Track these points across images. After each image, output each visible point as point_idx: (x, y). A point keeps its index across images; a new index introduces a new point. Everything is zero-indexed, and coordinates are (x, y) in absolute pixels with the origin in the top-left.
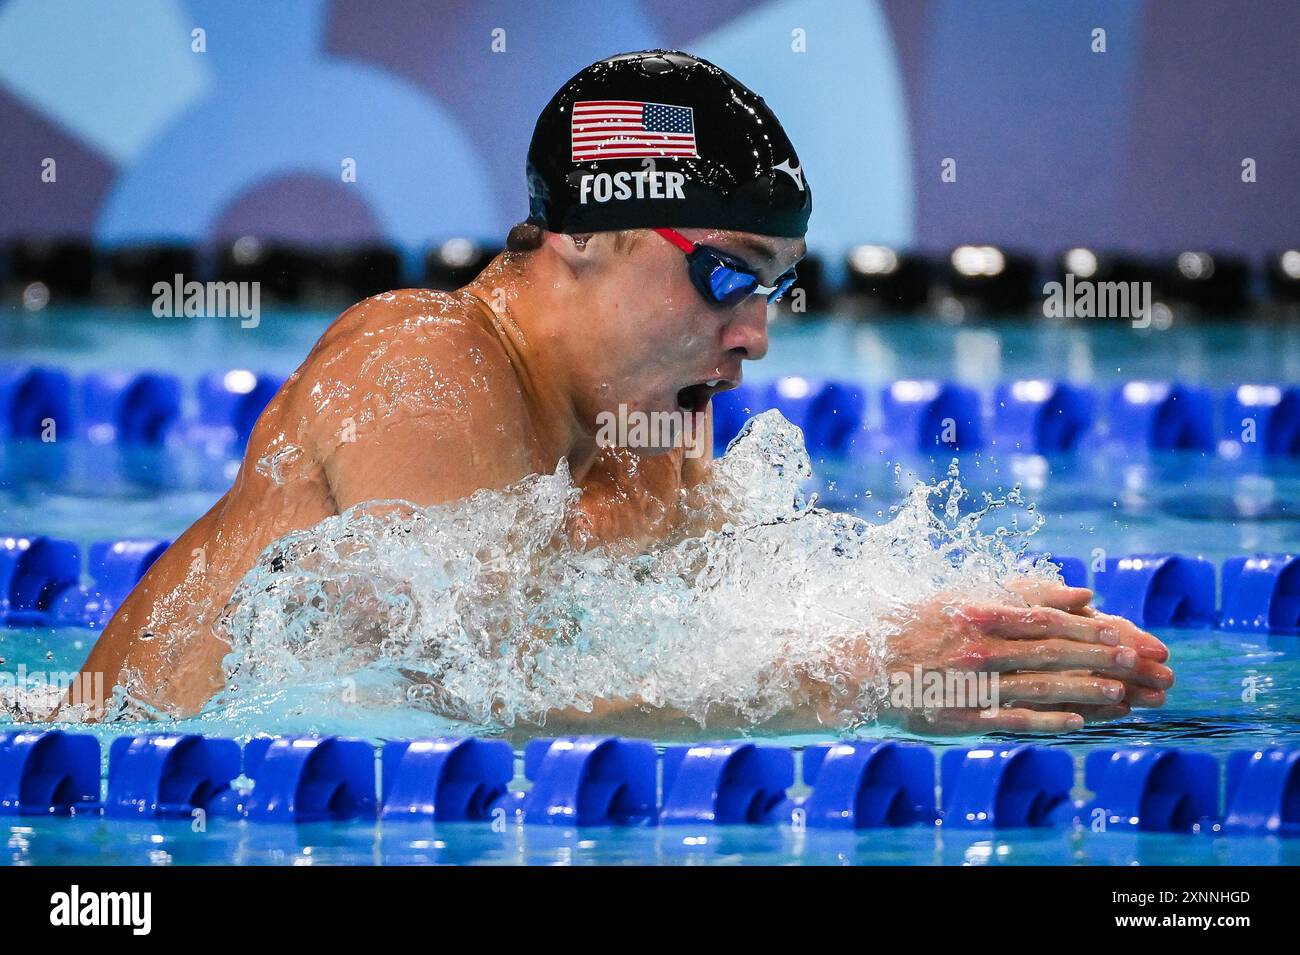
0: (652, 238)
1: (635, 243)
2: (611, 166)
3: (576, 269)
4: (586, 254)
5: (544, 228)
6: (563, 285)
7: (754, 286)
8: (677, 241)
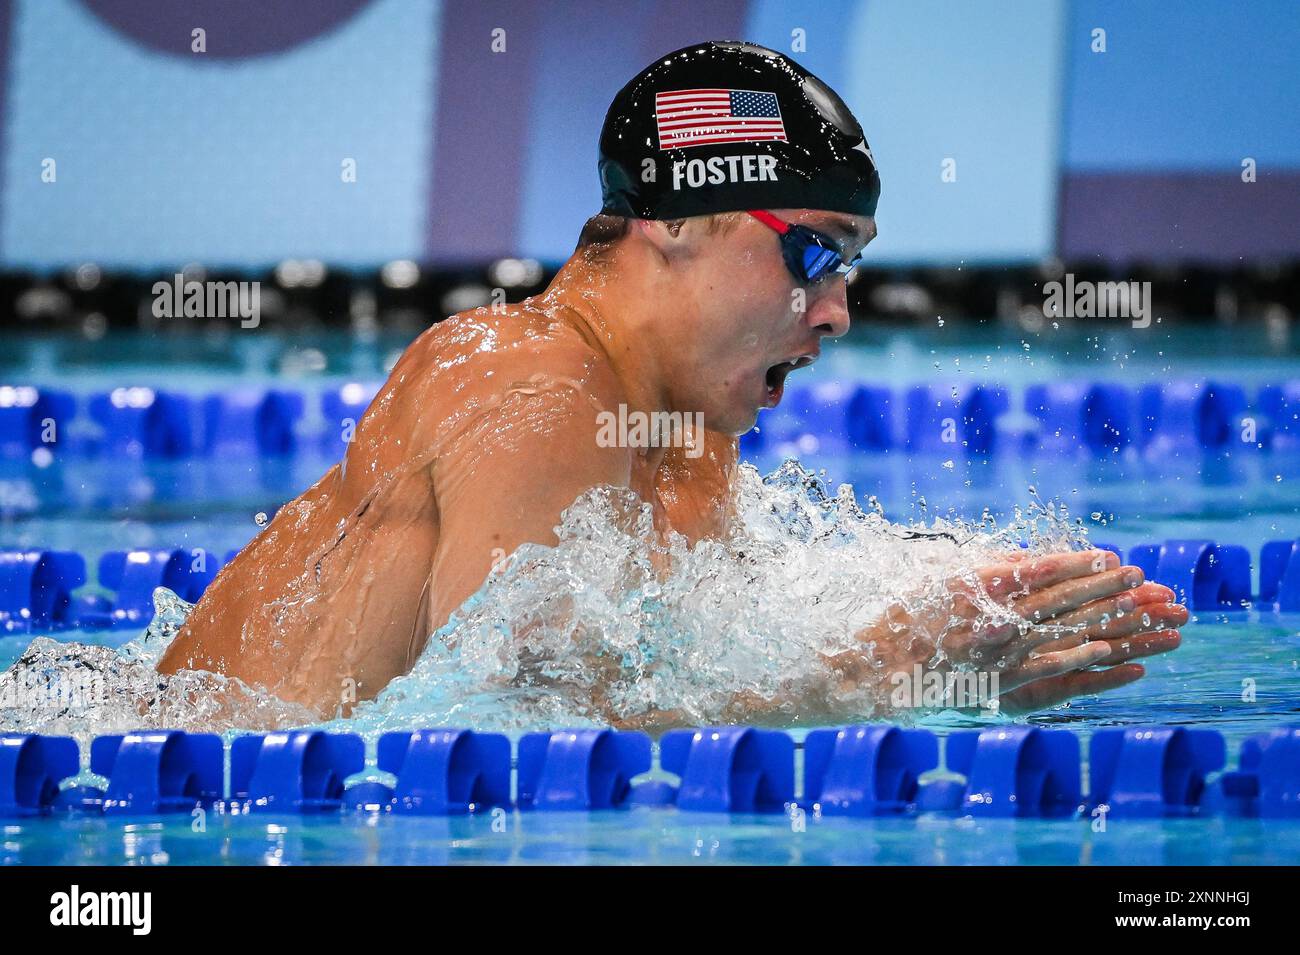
0: (747, 220)
1: (730, 228)
2: (704, 151)
3: (667, 257)
4: (679, 240)
5: (631, 216)
6: (653, 272)
7: (838, 263)
8: (770, 222)
